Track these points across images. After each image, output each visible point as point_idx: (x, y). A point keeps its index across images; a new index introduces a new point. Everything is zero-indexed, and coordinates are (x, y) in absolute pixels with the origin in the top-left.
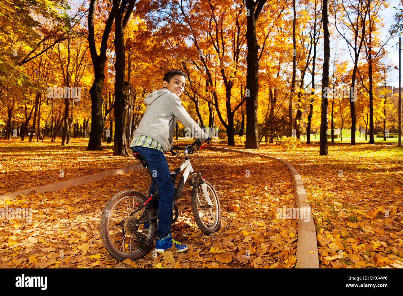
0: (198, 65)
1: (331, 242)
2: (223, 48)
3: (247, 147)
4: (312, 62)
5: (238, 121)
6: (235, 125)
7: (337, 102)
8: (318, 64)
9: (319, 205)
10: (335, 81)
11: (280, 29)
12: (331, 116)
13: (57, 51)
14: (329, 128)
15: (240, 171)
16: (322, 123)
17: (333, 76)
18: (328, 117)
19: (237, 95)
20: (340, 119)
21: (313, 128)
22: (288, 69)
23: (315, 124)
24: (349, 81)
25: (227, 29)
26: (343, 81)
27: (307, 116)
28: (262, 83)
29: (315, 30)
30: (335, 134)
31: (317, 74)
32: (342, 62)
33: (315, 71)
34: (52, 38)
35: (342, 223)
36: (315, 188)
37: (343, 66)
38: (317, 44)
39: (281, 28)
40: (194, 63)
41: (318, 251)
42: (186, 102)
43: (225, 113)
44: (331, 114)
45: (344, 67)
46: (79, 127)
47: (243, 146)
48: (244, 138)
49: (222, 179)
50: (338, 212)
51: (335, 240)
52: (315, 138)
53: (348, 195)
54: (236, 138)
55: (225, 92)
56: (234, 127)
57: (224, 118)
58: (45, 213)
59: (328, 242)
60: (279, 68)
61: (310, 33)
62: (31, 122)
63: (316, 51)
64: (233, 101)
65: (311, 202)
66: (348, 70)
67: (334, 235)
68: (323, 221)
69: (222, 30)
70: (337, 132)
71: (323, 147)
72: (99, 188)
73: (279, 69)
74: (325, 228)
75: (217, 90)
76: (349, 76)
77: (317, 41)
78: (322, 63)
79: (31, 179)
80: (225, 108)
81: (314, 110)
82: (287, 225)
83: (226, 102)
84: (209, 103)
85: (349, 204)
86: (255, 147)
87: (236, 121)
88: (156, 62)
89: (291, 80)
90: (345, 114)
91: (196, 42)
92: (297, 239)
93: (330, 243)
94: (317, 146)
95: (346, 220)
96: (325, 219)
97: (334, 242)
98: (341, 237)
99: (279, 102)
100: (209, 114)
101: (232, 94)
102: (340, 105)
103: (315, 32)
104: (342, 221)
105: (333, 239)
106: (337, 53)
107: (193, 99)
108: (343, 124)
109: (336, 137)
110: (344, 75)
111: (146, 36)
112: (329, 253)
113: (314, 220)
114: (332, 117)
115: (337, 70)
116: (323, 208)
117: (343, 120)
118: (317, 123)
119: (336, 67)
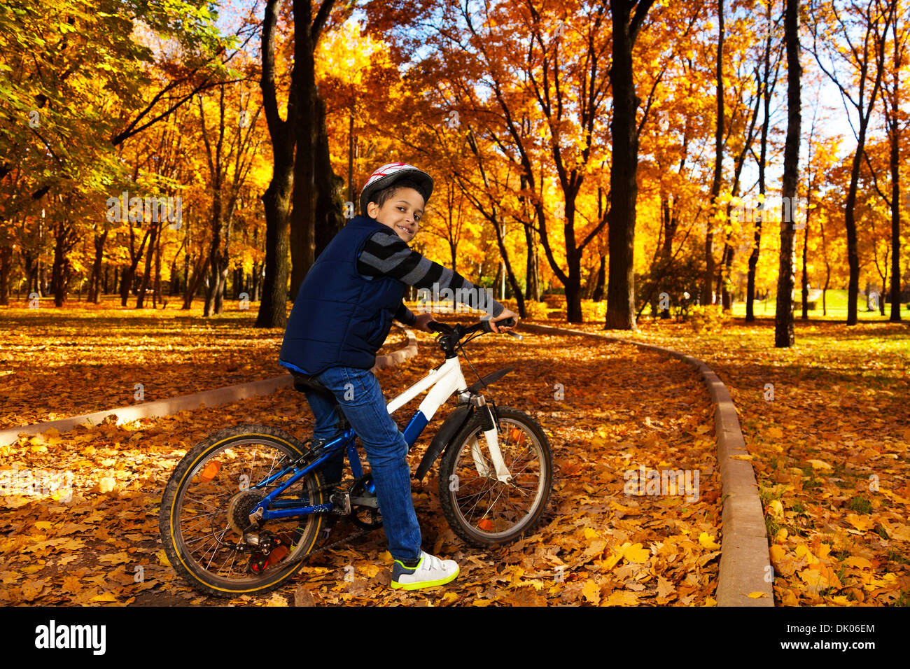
0: (502, 143)
1: (807, 567)
2: (560, 106)
3: (609, 325)
4: (759, 137)
5: (592, 270)
6: (585, 277)
7: (816, 227)
8: (774, 141)
9: (775, 467)
10: (812, 179)
11: (687, 64)
12: (801, 259)
13: (197, 113)
14: (798, 287)
15: (590, 380)
16: (781, 273)
17: (808, 170)
18: (794, 259)
19: (591, 210)
20: (823, 268)
21: (759, 286)
22: (705, 153)
23: (764, 276)
24: (845, 181)
25: (570, 63)
26: (831, 181)
27: (747, 259)
28: (645, 183)
29: (768, 64)
30: (810, 299)
31: (771, 163)
32: (829, 136)
33: (767, 158)
34: (186, 85)
35: (834, 515)
36: (765, 423)
37: (830, 146)
38: (773, 96)
39: (690, 62)
40: (494, 139)
41: (774, 591)
42: (477, 226)
43: (563, 250)
44: (802, 253)
45: (832, 148)
46: (245, 278)
47: (601, 323)
48: (602, 306)
49: (546, 397)
50: (821, 485)
51: (816, 561)
52: (766, 309)
53: (846, 443)
54: (587, 305)
55: (563, 204)
56: (583, 281)
57: (561, 261)
58: (131, 468)
59: (798, 567)
60: (683, 150)
61: (756, 71)
62: (141, 266)
63: (770, 113)
64: (579, 223)
65: (755, 460)
66: (844, 155)
67: (813, 546)
68: (786, 510)
69: (556, 66)
70: (815, 296)
71: (784, 327)
72: (264, 414)
73: (685, 152)
74: (789, 528)
75: (546, 199)
76: (844, 168)
77: (772, 90)
78: (782, 139)
79: (118, 389)
80: (563, 240)
81: (762, 246)
82: (695, 516)
83: (563, 226)
84: (526, 228)
85: (850, 465)
86: (627, 327)
87: (586, 268)
88: (411, 138)
89: (710, 178)
90: (835, 255)
91: (498, 92)
92: (720, 555)
93: (803, 568)
94: (769, 326)
95: (842, 506)
96: (790, 504)
97: (816, 567)
98: (833, 553)
99: (684, 226)
100: (526, 252)
101: (578, 208)
102: (823, 235)
103: (767, 68)
104: (833, 508)
105: (811, 560)
106: (817, 118)
107: (491, 218)
108: (828, 278)
109: (812, 306)
110: (833, 167)
111: (387, 79)
112: (802, 596)
113: (763, 506)
114: (805, 262)
115: (817, 155)
116: (785, 475)
117: (829, 270)
118: (768, 274)
119: (814, 149)
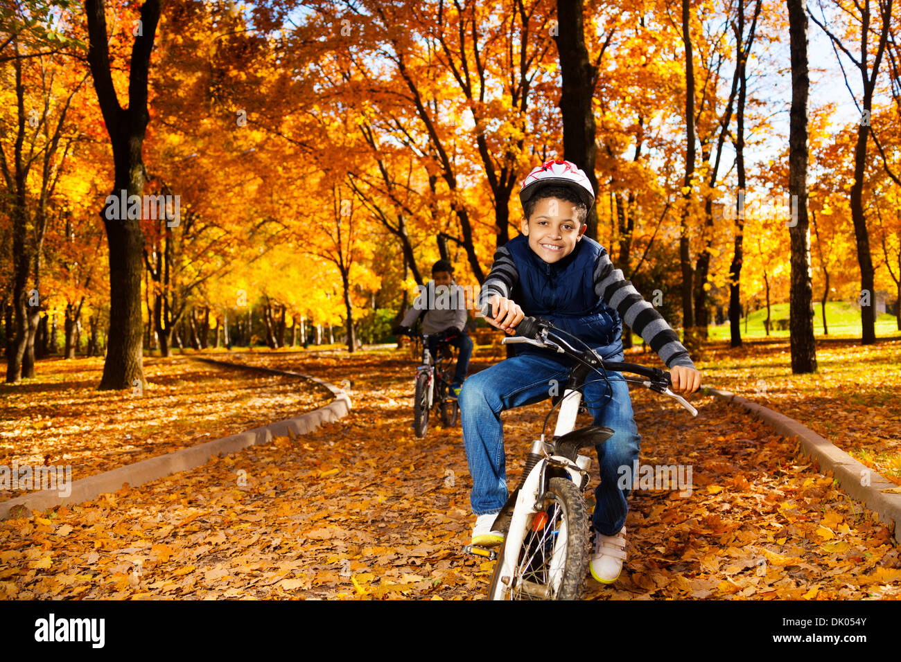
2: (482, 82)
69: (474, 28)
71: (802, 347)
90: (833, 258)
91: (402, 66)
117: (827, 277)
